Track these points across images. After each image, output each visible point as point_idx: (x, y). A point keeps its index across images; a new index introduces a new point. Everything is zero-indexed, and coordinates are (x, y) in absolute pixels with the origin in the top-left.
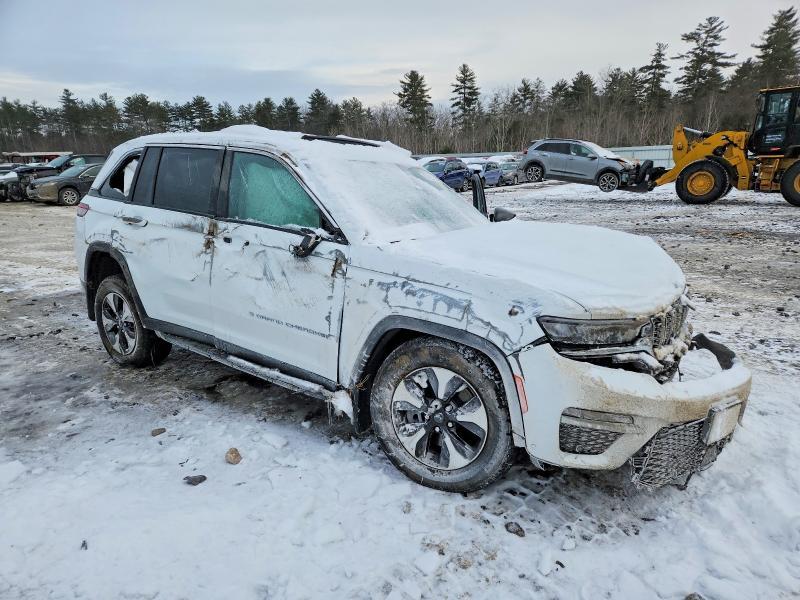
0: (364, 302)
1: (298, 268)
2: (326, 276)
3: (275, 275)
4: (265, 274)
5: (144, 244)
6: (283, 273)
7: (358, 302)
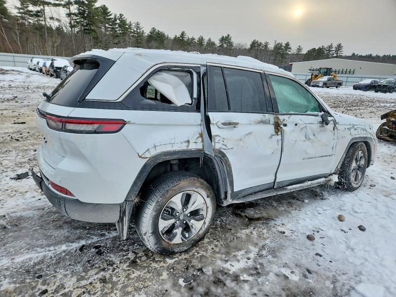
0: (344, 137)
1: (321, 131)
2: (331, 131)
3: (310, 137)
4: (306, 137)
5: (241, 140)
6: (314, 135)
7: (342, 137)
